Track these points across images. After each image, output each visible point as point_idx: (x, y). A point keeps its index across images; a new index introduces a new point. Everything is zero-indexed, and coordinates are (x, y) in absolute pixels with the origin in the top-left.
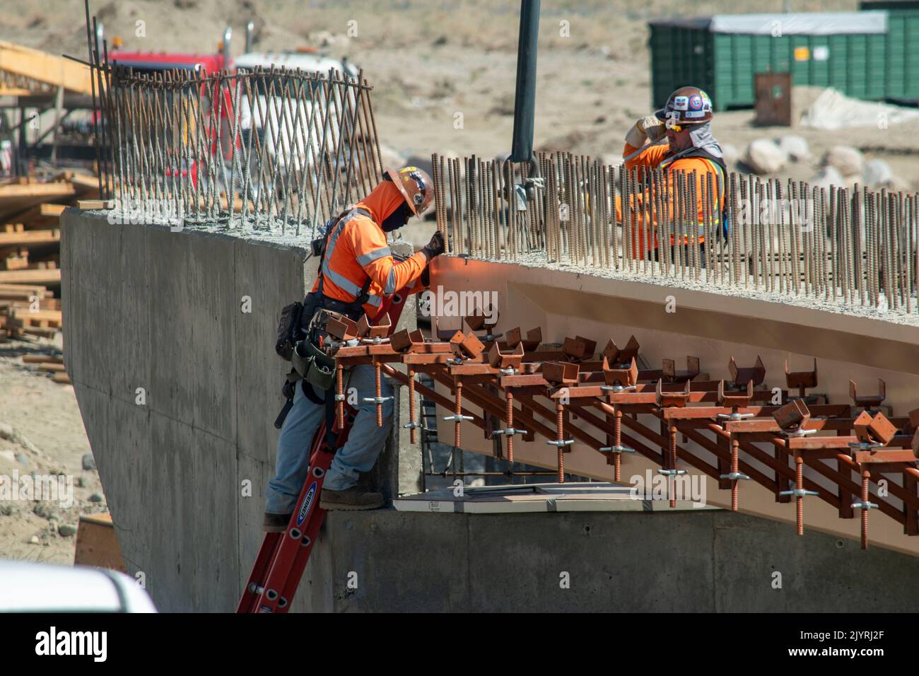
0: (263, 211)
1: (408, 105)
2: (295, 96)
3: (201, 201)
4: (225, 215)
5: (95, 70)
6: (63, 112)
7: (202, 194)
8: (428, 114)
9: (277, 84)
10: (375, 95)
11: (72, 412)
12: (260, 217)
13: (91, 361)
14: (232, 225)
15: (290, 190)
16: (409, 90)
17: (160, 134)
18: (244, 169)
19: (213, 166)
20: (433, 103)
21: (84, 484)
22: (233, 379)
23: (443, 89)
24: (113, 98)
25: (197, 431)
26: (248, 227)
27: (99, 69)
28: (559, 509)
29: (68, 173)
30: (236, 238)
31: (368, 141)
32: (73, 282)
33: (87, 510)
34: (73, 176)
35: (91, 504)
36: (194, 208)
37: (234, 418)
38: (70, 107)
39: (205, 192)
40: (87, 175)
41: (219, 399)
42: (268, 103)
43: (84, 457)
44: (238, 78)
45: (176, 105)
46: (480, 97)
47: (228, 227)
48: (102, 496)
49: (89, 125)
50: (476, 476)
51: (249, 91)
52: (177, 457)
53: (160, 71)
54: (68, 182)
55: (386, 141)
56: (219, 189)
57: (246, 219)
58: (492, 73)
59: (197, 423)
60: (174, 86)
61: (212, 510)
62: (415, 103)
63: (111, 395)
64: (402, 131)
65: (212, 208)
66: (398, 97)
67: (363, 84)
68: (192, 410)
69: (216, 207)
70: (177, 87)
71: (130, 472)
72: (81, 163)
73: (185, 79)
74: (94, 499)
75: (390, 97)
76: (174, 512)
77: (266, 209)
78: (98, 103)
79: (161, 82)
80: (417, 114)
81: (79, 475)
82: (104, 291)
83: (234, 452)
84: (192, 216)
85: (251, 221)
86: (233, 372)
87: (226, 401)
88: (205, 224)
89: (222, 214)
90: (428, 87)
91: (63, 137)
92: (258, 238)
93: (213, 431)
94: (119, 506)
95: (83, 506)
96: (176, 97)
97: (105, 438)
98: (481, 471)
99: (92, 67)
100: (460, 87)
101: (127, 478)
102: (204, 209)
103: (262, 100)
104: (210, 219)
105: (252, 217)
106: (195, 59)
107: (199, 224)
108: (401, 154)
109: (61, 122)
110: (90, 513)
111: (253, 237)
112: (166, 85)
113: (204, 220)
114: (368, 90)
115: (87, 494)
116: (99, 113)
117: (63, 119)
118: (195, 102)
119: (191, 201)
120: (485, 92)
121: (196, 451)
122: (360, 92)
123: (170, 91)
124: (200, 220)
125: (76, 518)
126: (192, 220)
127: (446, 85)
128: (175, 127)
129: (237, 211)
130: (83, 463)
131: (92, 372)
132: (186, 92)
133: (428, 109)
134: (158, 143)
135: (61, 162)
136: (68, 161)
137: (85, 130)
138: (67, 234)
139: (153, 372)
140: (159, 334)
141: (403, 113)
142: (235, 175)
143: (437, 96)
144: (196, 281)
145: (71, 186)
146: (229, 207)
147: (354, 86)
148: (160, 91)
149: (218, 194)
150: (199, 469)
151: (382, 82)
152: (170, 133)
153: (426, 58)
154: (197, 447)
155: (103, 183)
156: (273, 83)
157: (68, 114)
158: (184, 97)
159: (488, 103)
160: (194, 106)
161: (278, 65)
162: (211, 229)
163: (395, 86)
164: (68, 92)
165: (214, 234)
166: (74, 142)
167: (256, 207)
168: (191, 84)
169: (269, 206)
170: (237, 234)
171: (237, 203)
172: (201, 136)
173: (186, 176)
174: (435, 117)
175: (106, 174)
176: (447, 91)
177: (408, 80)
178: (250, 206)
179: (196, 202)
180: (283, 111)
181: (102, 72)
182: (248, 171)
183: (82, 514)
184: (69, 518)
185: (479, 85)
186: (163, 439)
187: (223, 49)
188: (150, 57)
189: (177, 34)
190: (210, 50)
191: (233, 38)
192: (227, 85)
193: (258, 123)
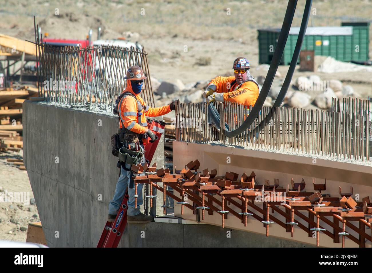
0: (103, 102)
1: (162, 61)
2: (117, 57)
3: (79, 98)
5: (38, 46)
6: (24, 62)
7: (79, 95)
8: (170, 65)
9: (110, 52)
10: (149, 57)
11: (26, 182)
12: (102, 105)
13: (34, 161)
14: (91, 108)
15: (114, 94)
16: (162, 55)
17: (63, 72)
18: (96, 86)
19: (84, 84)
20: (172, 60)
21: (31, 210)
22: (90, 169)
23: (176, 55)
24: (45, 57)
25: (76, 190)
26: (98, 109)
29: (26, 86)
30: (93, 113)
32: (28, 130)
33: (32, 221)
34: (28, 88)
35: (33, 218)
36: (76, 101)
37: (91, 185)
38: (27, 60)
39: (81, 94)
40: (34, 87)
41: (85, 177)
42: (106, 59)
43: (31, 199)
44: (94, 49)
45: (69, 60)
46: (190, 58)
47: (89, 109)
48: (38, 215)
49: (35, 68)
51: (99, 55)
52: (68, 200)
53: (63, 47)
54: (26, 90)
56: (86, 93)
57: (97, 105)
58: (195, 49)
59: (76, 186)
60: (69, 52)
61: (82, 221)
62: (165, 60)
63: (42, 175)
64: (159, 71)
65: (83, 101)
66: (158, 58)
67: (144, 53)
68: (74, 181)
69: (85, 100)
71: (49, 205)
72: (31, 82)
73: (73, 50)
74: (35, 216)
75: (155, 58)
76: (66, 222)
77: (105, 101)
78: (38, 59)
79: (63, 51)
80: (166, 64)
81: (28, 206)
82: (40, 134)
83: (91, 198)
84: (75, 104)
85: (99, 106)
86: (91, 166)
87: (88, 178)
88: (80, 107)
89: (87, 103)
90: (170, 54)
91: (24, 72)
92: (101, 113)
93: (82, 190)
94: (45, 219)
95: (30, 219)
96: (69, 57)
97: (39, 191)
99: (36, 44)
100: (182, 54)
101: (48, 208)
102: (80, 101)
103: (104, 58)
104: (82, 105)
105: (99, 104)
106: (77, 42)
107: (78, 107)
108: (159, 80)
111: (99, 113)
114: (146, 55)
115: (32, 214)
116: (39, 63)
117: (24, 65)
118: (77, 59)
119: (75, 98)
120: (192, 56)
121: (75, 197)
122: (143, 56)
123: (67, 54)
124: (78, 105)
125: (27, 224)
126: (75, 106)
127: (177, 53)
128: (69, 69)
129: (93, 102)
130: (30, 202)
131: (34, 166)
132: (74, 55)
133: (170, 63)
134: (62, 75)
135: (23, 82)
136: (26, 82)
137: (33, 69)
138: (25, 111)
140: (62, 151)
141: (160, 64)
142: (93, 88)
143: (173, 58)
144: (76, 130)
145: (27, 92)
146: (90, 101)
147: (140, 53)
148: (63, 54)
149: (86, 95)
150: (77, 205)
151: (152, 52)
152: (67, 71)
153: (169, 42)
155: (40, 90)
156: (108, 52)
157: (26, 63)
158: (73, 57)
159: (194, 61)
161: (110, 45)
162: (83, 109)
163: (157, 53)
164: (27, 54)
165: (84, 111)
166: (29, 74)
167: (101, 100)
168: (76, 52)
171: (93, 99)
172: (79, 72)
174: (172, 66)
175: (41, 87)
176: (178, 56)
177: (162, 51)
178: (98, 100)
179: (77, 98)
180: (112, 63)
181: (40, 47)
182: (98, 86)
183: (30, 223)
184: (24, 224)
185: (190, 53)
186: (62, 192)
187: (88, 38)
188: (59, 41)
189: (70, 32)
190: (83, 38)
191: (93, 34)
192: (90, 52)
193: (102, 67)
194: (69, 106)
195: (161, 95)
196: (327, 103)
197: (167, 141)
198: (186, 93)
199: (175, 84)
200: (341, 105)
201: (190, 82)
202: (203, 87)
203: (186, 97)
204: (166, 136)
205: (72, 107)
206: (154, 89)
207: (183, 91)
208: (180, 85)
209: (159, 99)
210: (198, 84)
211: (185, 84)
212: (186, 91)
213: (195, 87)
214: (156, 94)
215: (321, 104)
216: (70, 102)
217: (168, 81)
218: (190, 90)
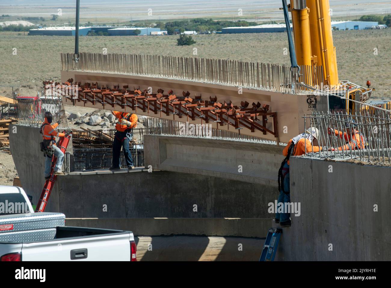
2: (50, 103)
3: (34, 122)
5: (14, 100)
9: (47, 101)
13: (15, 150)
17: (27, 111)
18: (41, 116)
19: (35, 116)
21: (15, 172)
22: (40, 153)
24: (17, 104)
25: (34, 162)
28: (98, 174)
29: (10, 118)
31: (63, 111)
32: (11, 137)
36: (32, 123)
37: (40, 160)
38: (11, 106)
39: (34, 120)
40: (14, 118)
42: (45, 105)
44: (40, 100)
45: (29, 105)
48: (18, 174)
50: (84, 169)
51: (42, 103)
52: (30, 167)
53: (26, 100)
55: (67, 111)
56: (37, 120)
61: (37, 175)
63: (18, 156)
64: (70, 109)
68: (33, 158)
70: (29, 102)
72: (13, 116)
74: (16, 174)
76: (30, 176)
78: (15, 105)
81: (14, 170)
82: (17, 138)
83: (40, 165)
87: (39, 157)
89: (37, 124)
91: (10, 112)
93: (37, 162)
94: (20, 175)
97: (18, 164)
98: (85, 168)
101: (22, 171)
102: (34, 123)
104: (35, 125)
106: (33, 97)
110: (16, 177)
112: (27, 102)
116: (15, 107)
117: (10, 108)
119: (32, 122)
121: (34, 165)
124: (33, 125)
129: (40, 123)
130: (14, 168)
135: (9, 116)
136: (11, 116)
137: (14, 110)
138: (10, 128)
139: (26, 152)
140: (27, 145)
145: (11, 120)
146: (38, 123)
148: (26, 103)
150: (34, 169)
158: (30, 104)
160: (32, 105)
161: (47, 98)
162: (35, 127)
164: (10, 104)
166: (12, 112)
168: (31, 102)
171: (40, 122)
172: (33, 111)
173: (31, 118)
175: (17, 118)
179: (33, 122)
180: (48, 106)
181: (16, 100)
183: (14, 177)
184: (12, 178)
186: (28, 164)
187: (38, 96)
188: (25, 97)
189: (30, 93)
190: (35, 96)
191: (40, 94)
192: (38, 102)
193: (43, 108)
194: (29, 126)
195: (71, 120)
196: (143, 120)
197: (73, 139)
198: (82, 118)
199: (77, 114)
200: (148, 121)
201: (84, 113)
202: (89, 115)
203: (82, 120)
204: (73, 137)
205: (31, 126)
206: (68, 117)
207: (81, 117)
208: (79, 115)
209: (70, 121)
210: (87, 114)
211: (81, 114)
212: (82, 117)
213: (86, 115)
214: (69, 119)
215: (141, 121)
216: (30, 124)
217: (74, 113)
218: (84, 117)
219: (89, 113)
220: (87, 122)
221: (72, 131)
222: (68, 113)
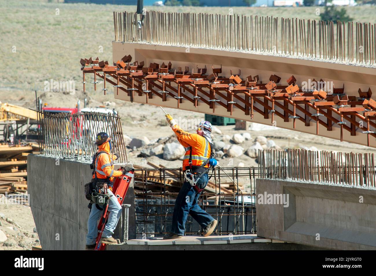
0: (88, 155)
1: (133, 123)
2: (98, 120)
3: (69, 152)
4: (77, 156)
5: (38, 113)
6: (30, 125)
7: (70, 149)
8: (139, 126)
9: (92, 117)
10: (122, 120)
11: (31, 215)
12: (87, 156)
13: (36, 200)
14: (79, 159)
15: (96, 148)
16: (133, 118)
17: (58, 132)
18: (82, 142)
19: (73, 141)
20: (140, 122)
21: (34, 236)
22: (78, 205)
23: (143, 118)
24: (44, 121)
25: (68, 221)
26: (84, 159)
27: (39, 113)
28: (176, 244)
29: (30, 143)
30: (80, 163)
31: (120, 133)
32: (31, 176)
33: (35, 244)
34: (32, 144)
35: (36, 243)
36: (67, 154)
37: (79, 216)
38: (31, 124)
39: (71, 149)
40: (36, 144)
41: (74, 211)
42: (90, 122)
43: (34, 229)
44: (81, 115)
45: (62, 123)
46: (154, 121)
47: (77, 159)
48: (39, 240)
49: (37, 129)
50: (152, 234)
51: (84, 119)
52: (61, 228)
53: (58, 113)
54: (30, 146)
55: (126, 134)
56: (75, 148)
57: (83, 157)
58: (158, 113)
59: (67, 218)
60: (62, 118)
62: (135, 122)
63: (42, 210)
64: (131, 130)
65: (73, 154)
66: (130, 121)
67: (118, 117)
68: (66, 214)
69: (74, 153)
70: (63, 118)
71: (47, 233)
72: (35, 140)
73: (65, 115)
74: (37, 241)
75: (127, 120)
76: (60, 245)
77: (89, 154)
78: (39, 123)
79: (58, 116)
80: (136, 125)
81: (32, 234)
82: (40, 179)
83: (79, 227)
84: (67, 156)
85: (85, 157)
86: (79, 203)
87: (76, 212)
88: (71, 158)
89: (76, 155)
90: (138, 118)
91: (29, 133)
92: (86, 163)
93: (72, 221)
94: (44, 243)
95: (34, 243)
96: (62, 120)
97: (40, 223)
98: (154, 232)
99: (37, 112)
100: (148, 117)
101: (46, 235)
102: (70, 154)
103: (88, 121)
104: (72, 157)
105: (85, 156)
106: (69, 109)
107: (69, 158)
108: (130, 137)
109: (29, 128)
110: (36, 245)
111: (85, 162)
112: (59, 117)
113: (70, 157)
114: (119, 118)
115: (35, 239)
116: (39, 125)
117: (29, 127)
118: (68, 122)
120: (156, 119)
121: (67, 226)
122: (117, 119)
123: (61, 119)
124: (69, 157)
125: (31, 247)
126: (67, 157)
127: (144, 117)
128: (62, 130)
129: (80, 154)
130: (34, 230)
131: (36, 203)
132: (65, 119)
133: (139, 124)
134: (57, 134)
135: (28, 140)
136: (31, 140)
137: (36, 130)
138: (30, 161)
139: (54, 203)
140: (57, 192)
141: (131, 125)
142: (80, 143)
143: (141, 120)
144: (68, 175)
145: (31, 147)
146: (78, 154)
147: (115, 117)
148: (58, 119)
149: (75, 149)
150: (68, 232)
151: (125, 116)
152: (60, 132)
153: (138, 109)
154: (68, 225)
155: (40, 146)
156: (91, 117)
157: (31, 126)
158: (65, 120)
159: (156, 122)
160: (68, 123)
161: (93, 111)
162: (72, 160)
163: (129, 117)
164: (31, 119)
165: (73, 161)
166: (33, 134)
167: (86, 153)
168: (67, 117)
169: (90, 153)
170: (80, 161)
171: (80, 152)
172: (70, 132)
173: (65, 144)
174: (140, 126)
175: (41, 144)
176: (144, 119)
177: (133, 116)
178: (84, 153)
179: (68, 152)
180: (94, 125)
181: (40, 114)
182: (84, 142)
183: (33, 246)
184: (29, 247)
185: (153, 117)
186: (57, 223)
187: (77, 107)
188: (56, 109)
189: (64, 102)
190: (74, 107)
191: (81, 103)
192: (77, 117)
193: (87, 128)
194: (62, 158)
195: (132, 148)
196: (256, 154)
197: (136, 183)
198: (151, 146)
199: (143, 140)
200: (265, 155)
201: (153, 138)
202: (163, 142)
203: (151, 149)
204: (135, 179)
205: (64, 158)
206: (127, 144)
207: (149, 145)
208: (146, 141)
209: (131, 151)
210: (159, 139)
211: (150, 140)
212: (151, 145)
213: (158, 142)
214: (128, 147)
215: (251, 154)
216: (63, 155)
217: (137, 138)
218: (154, 145)
219: (163, 139)
220: (160, 153)
221: (133, 168)
222: (127, 138)
